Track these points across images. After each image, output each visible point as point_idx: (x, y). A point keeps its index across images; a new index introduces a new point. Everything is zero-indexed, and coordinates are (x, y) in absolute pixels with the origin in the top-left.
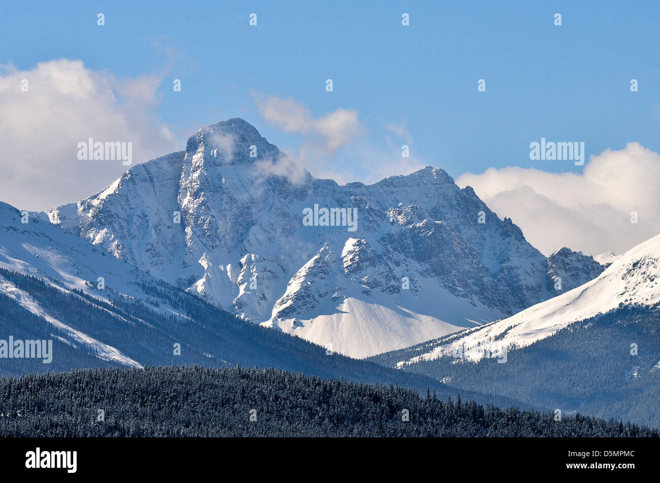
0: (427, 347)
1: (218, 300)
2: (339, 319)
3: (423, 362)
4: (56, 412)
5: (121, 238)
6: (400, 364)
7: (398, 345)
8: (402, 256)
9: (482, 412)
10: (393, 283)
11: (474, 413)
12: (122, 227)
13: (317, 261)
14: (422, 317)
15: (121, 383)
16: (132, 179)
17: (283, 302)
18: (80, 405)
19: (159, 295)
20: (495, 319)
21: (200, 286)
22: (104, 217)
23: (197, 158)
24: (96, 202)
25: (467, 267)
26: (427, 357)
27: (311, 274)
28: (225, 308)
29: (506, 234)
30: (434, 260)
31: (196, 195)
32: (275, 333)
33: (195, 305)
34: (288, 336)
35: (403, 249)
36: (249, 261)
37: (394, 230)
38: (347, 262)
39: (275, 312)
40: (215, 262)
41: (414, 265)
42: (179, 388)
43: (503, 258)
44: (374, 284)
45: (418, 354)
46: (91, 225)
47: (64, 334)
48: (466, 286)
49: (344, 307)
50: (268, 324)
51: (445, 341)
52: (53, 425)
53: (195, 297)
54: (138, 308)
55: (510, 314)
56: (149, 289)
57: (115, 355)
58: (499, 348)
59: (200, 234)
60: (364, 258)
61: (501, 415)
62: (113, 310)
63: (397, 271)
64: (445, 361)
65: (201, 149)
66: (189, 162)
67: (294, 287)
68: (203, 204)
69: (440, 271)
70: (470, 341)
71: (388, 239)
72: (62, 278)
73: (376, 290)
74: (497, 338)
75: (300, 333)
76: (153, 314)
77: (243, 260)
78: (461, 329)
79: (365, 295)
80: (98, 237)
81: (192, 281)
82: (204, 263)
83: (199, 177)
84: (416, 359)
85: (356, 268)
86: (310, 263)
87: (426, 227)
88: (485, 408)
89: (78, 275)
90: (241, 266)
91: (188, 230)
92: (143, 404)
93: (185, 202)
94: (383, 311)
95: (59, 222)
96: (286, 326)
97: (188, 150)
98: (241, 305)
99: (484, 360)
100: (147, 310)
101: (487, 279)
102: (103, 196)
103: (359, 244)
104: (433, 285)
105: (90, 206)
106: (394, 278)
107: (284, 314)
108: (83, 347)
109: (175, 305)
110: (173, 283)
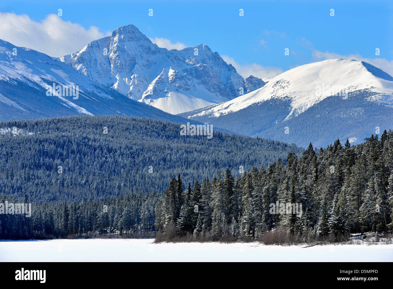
0: (200, 111)
1: (123, 92)
2: (167, 100)
3: (198, 117)
4: (64, 131)
5: (87, 68)
6: (189, 117)
7: (189, 110)
8: (191, 77)
9: (222, 136)
10: (187, 87)
11: (219, 135)
12: (87, 64)
13: (159, 78)
14: (198, 99)
15: (88, 122)
16: (92, 46)
17: (146, 93)
18: (73, 129)
19: (101, 89)
20: (225, 101)
21: (116, 86)
22: (81, 60)
23: (116, 38)
24: (78, 54)
25: (215, 82)
26: (199, 114)
27: (157, 83)
28: (125, 95)
29: (230, 70)
30: (203, 78)
31: (115, 52)
32: (143, 105)
33: (114, 93)
34: (148, 105)
35: (192, 74)
36: (134, 78)
37: (188, 67)
38: (170, 79)
39: (143, 96)
40: (121, 77)
41: (195, 80)
42: (110, 123)
43: (229, 79)
44: (180, 87)
45: (196, 113)
46: (76, 63)
47: (65, 103)
48: (214, 88)
49: (169, 95)
50: (141, 101)
51: (206, 109)
52: (63, 136)
53: (114, 90)
54: (93, 94)
55: (231, 99)
56: (97, 87)
57: (84, 111)
58: (226, 112)
59: (116, 67)
60: (177, 77)
61: (229, 137)
62: (84, 94)
63: (189, 83)
64: (205, 116)
65: (117, 35)
66: (113, 40)
67: (151, 87)
68: (118, 56)
69: (204, 83)
70: (216, 109)
71: (186, 70)
72: (66, 82)
73: (180, 90)
74: (225, 108)
75: (152, 104)
76: (98, 96)
77: (132, 77)
78: (212, 104)
79: (177, 90)
80: (78, 67)
81: (113, 84)
82: (118, 78)
83: (117, 46)
84: (195, 115)
85: (174, 81)
86: (157, 79)
87: (200, 66)
88: (223, 134)
89: (71, 81)
90: (131, 79)
91: (112, 65)
92: (96, 129)
93: (111, 55)
94: (183, 97)
95: (64, 61)
96: (147, 102)
97: (112, 36)
98: (131, 94)
99: (220, 117)
100: (96, 95)
101: (222, 86)
102: (81, 52)
103: (175, 72)
104: (201, 88)
105: (76, 56)
106: (188, 85)
107: (147, 97)
108: (72, 108)
109: (107, 93)
110: (106, 85)
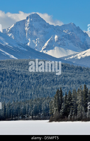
0: (70, 56)
1: (32, 47)
2: (54, 51)
3: (70, 59)
4: (3, 67)
5: (14, 35)
6: (65, 59)
7: (65, 55)
8: (66, 39)
9: (82, 68)
10: (64, 44)
11: (80, 68)
12: (14, 33)
13: (50, 40)
14: (70, 50)
15: (15, 62)
16: (16, 24)
17: (44, 47)
18: (7, 66)
19: (21, 46)
20: (83, 51)
21: (28, 44)
22: (11, 31)
23: (28, 20)
24: (9, 29)
25: (78, 41)
26: (70, 58)
27: (49, 42)
28: (33, 48)
29: (85, 35)
30: (72, 40)
31: (28, 27)
32: (42, 53)
33: (28, 48)
34: (45, 54)
35: (66, 38)
36: (38, 40)
37: (64, 34)
38: (56, 40)
39: (42, 49)
40: (31, 40)
41: (68, 41)
42: (26, 63)
43: (84, 39)
44: (60, 44)
45: (69, 57)
46: (9, 33)
47: (4, 53)
48: (78, 45)
49: (55, 48)
50: (41, 51)
51: (74, 55)
52: (3, 70)
53: (28, 46)
54: (17, 48)
55: (86, 50)
56: (19, 45)
57: (13, 57)
58: (84, 56)
59: (28, 35)
60: (59, 39)
61: (85, 68)
62: (13, 49)
63: (65, 42)
64: (73, 59)
65: (29, 19)
66: (27, 21)
67: (46, 44)
68: (29, 29)
69: (73, 42)
70: (78, 55)
71: (63, 36)
72: (3, 42)
73: (61, 45)
74: (83, 54)
75: (47, 53)
76: (20, 49)
77: (37, 39)
78: (77, 52)
79: (59, 46)
80: (10, 35)
81: (27, 43)
82: (29, 40)
83: (29, 24)
84: (68, 58)
85: (57, 41)
86: (49, 40)
87: (71, 34)
88: (82, 67)
89: (6, 42)
90: (36, 41)
91: (26, 34)
92: (19, 66)
93: (26, 29)
94: (63, 49)
95: (3, 32)
96: (44, 52)
97: (27, 19)
98: (36, 48)
99: (81, 59)
100: (19, 49)
101: (82, 44)
102: (11, 27)
103: (58, 37)
104: (71, 44)
105: (8, 29)
106: (65, 43)
107: (44, 50)
108: (7, 55)
109: (24, 48)
110: (24, 44)
